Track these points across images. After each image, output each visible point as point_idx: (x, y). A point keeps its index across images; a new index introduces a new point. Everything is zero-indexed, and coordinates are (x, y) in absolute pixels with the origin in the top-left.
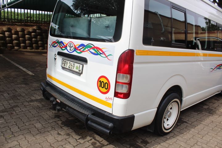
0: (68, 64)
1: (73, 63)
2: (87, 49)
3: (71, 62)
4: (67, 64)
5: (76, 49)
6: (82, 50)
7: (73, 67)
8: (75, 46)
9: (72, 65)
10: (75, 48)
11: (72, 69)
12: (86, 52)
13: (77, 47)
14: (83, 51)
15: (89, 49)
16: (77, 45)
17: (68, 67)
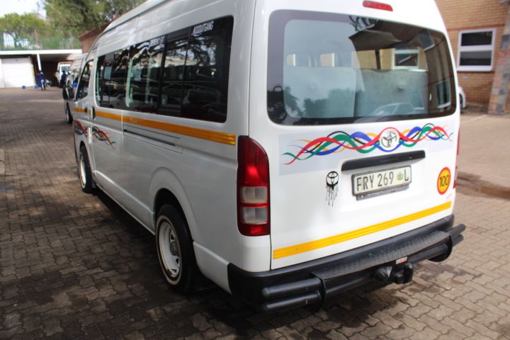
0: (376, 180)
1: (388, 172)
2: (424, 135)
3: (383, 173)
4: (372, 182)
5: (403, 139)
6: (415, 139)
7: (389, 181)
8: (400, 134)
9: (387, 176)
10: (401, 139)
11: (389, 185)
12: (424, 140)
13: (405, 135)
14: (418, 140)
15: (427, 132)
16: (405, 132)
17: (376, 187)
